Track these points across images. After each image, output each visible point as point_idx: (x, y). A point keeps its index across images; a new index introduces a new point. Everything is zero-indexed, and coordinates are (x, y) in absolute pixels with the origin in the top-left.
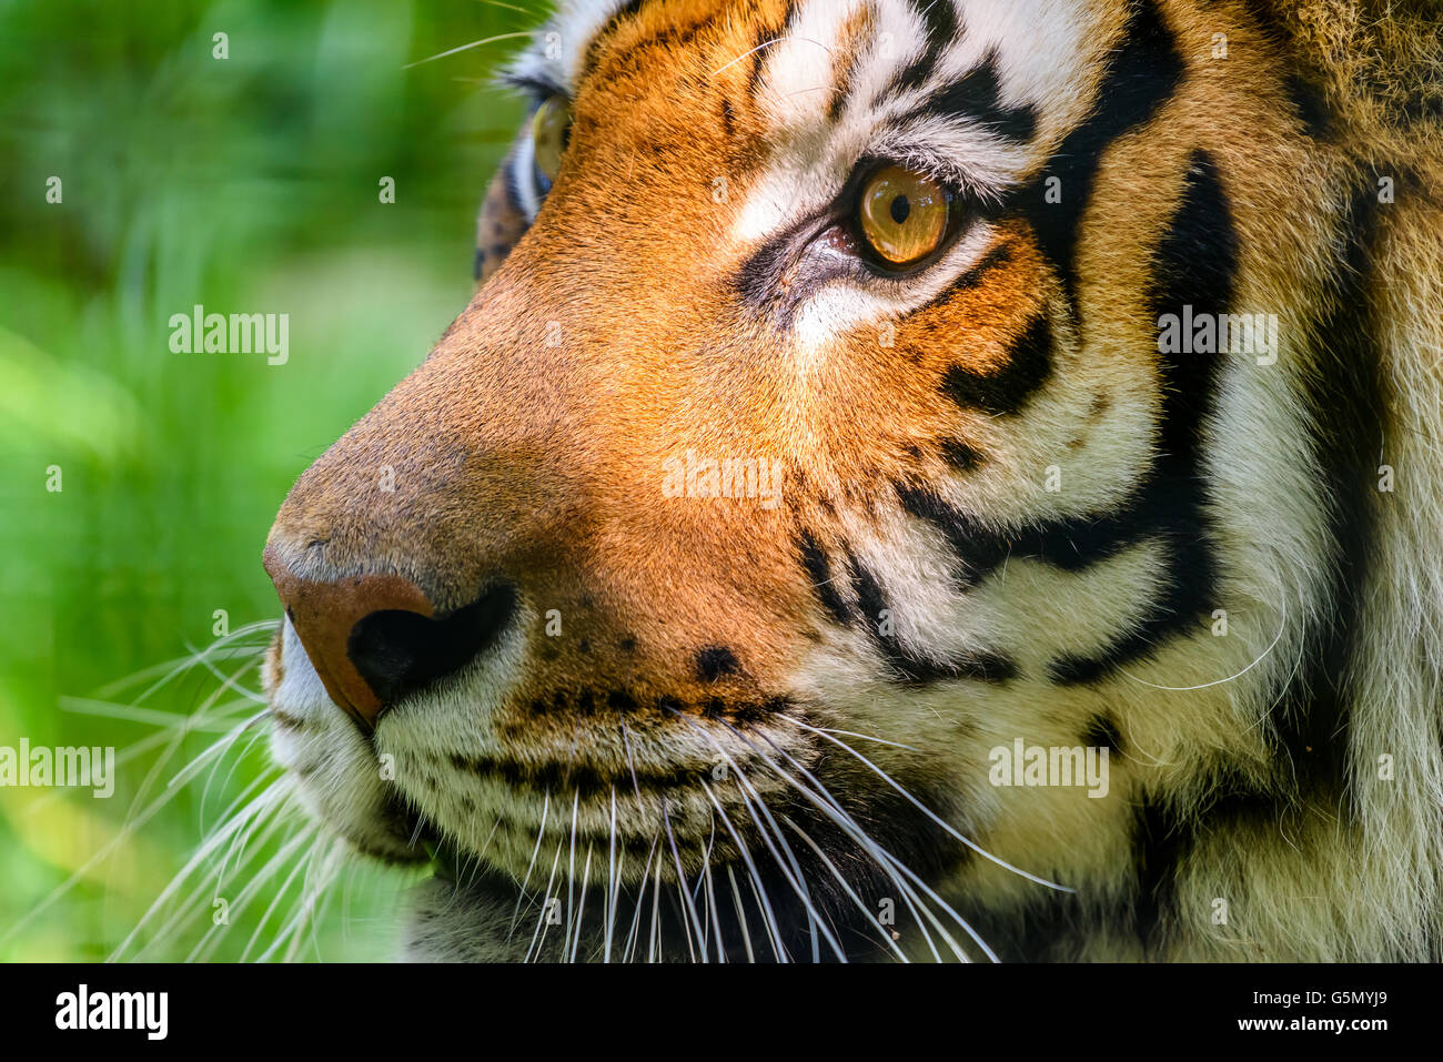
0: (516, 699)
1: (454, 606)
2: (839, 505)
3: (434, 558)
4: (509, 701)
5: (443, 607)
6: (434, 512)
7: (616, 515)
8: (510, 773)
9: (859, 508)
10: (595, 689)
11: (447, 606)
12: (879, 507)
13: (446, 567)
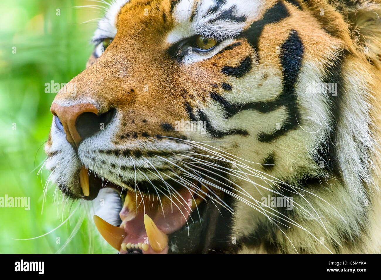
0: (117, 136)
1: (103, 111)
2: (195, 98)
3: (98, 99)
4: (115, 135)
5: (100, 111)
6: (98, 90)
7: (140, 94)
8: (117, 153)
9: (201, 99)
10: (138, 132)
11: (101, 112)
12: (206, 99)
13: (101, 102)
